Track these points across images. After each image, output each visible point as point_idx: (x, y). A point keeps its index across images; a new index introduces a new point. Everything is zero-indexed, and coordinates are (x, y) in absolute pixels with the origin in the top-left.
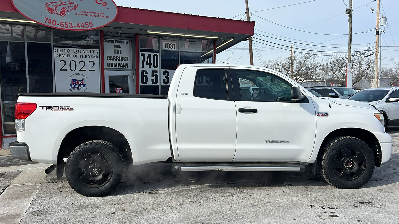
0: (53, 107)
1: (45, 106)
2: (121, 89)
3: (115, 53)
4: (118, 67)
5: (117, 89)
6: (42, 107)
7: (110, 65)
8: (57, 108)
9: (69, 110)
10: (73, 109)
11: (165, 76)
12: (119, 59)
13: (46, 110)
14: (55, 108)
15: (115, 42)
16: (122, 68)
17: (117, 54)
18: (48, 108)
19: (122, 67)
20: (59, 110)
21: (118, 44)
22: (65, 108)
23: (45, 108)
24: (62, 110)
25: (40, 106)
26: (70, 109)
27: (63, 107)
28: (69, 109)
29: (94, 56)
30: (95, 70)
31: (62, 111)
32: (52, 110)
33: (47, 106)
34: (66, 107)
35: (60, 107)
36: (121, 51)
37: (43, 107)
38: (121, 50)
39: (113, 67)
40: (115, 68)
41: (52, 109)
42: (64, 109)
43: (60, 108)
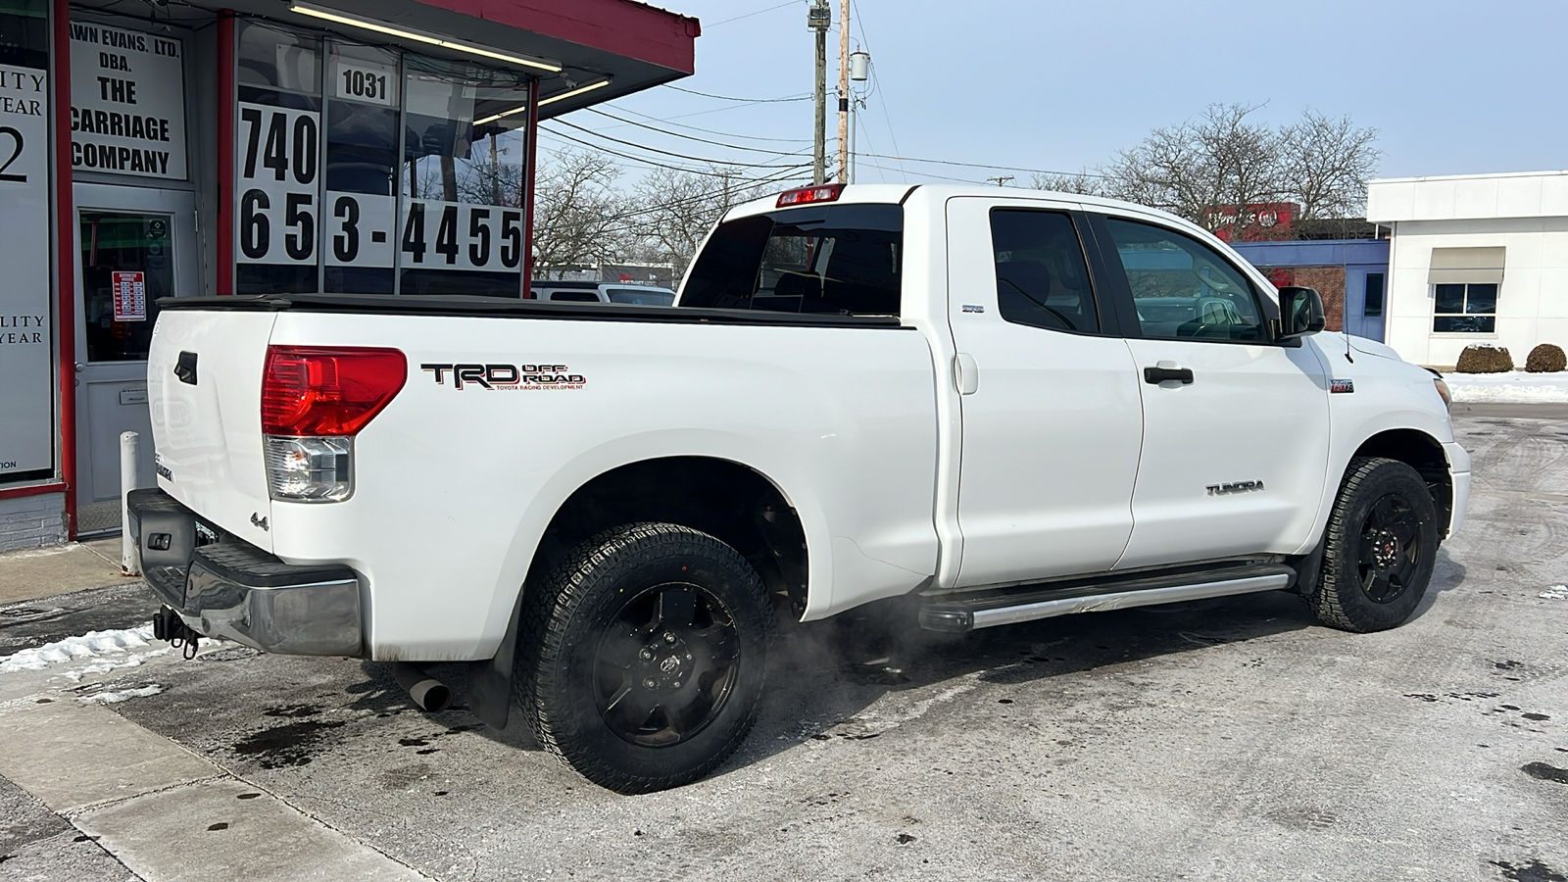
0: (490, 367)
1: (450, 366)
2: (136, 280)
3: (104, 97)
4: (122, 167)
5: (118, 280)
6: (433, 373)
7: (82, 155)
8: (509, 375)
9: (566, 384)
10: (581, 377)
11: (344, 223)
12: (123, 125)
13: (458, 385)
14: (497, 374)
15: (105, 38)
16: (137, 172)
17: (114, 99)
18: (468, 373)
19: (141, 170)
20: (518, 385)
21: (119, 51)
22: (546, 373)
23: (449, 376)
24: (532, 383)
25: (424, 366)
26: (570, 377)
27: (535, 367)
28: (565, 379)
29: (21, 102)
30: (23, 179)
31: (534, 387)
32: (486, 386)
33: (458, 367)
34: (547, 367)
35: (519, 368)
36: (133, 88)
37: (438, 369)
38: (133, 84)
39: (97, 168)
40: (105, 170)
41: (485, 379)
42: (540, 380)
43: (522, 374)
